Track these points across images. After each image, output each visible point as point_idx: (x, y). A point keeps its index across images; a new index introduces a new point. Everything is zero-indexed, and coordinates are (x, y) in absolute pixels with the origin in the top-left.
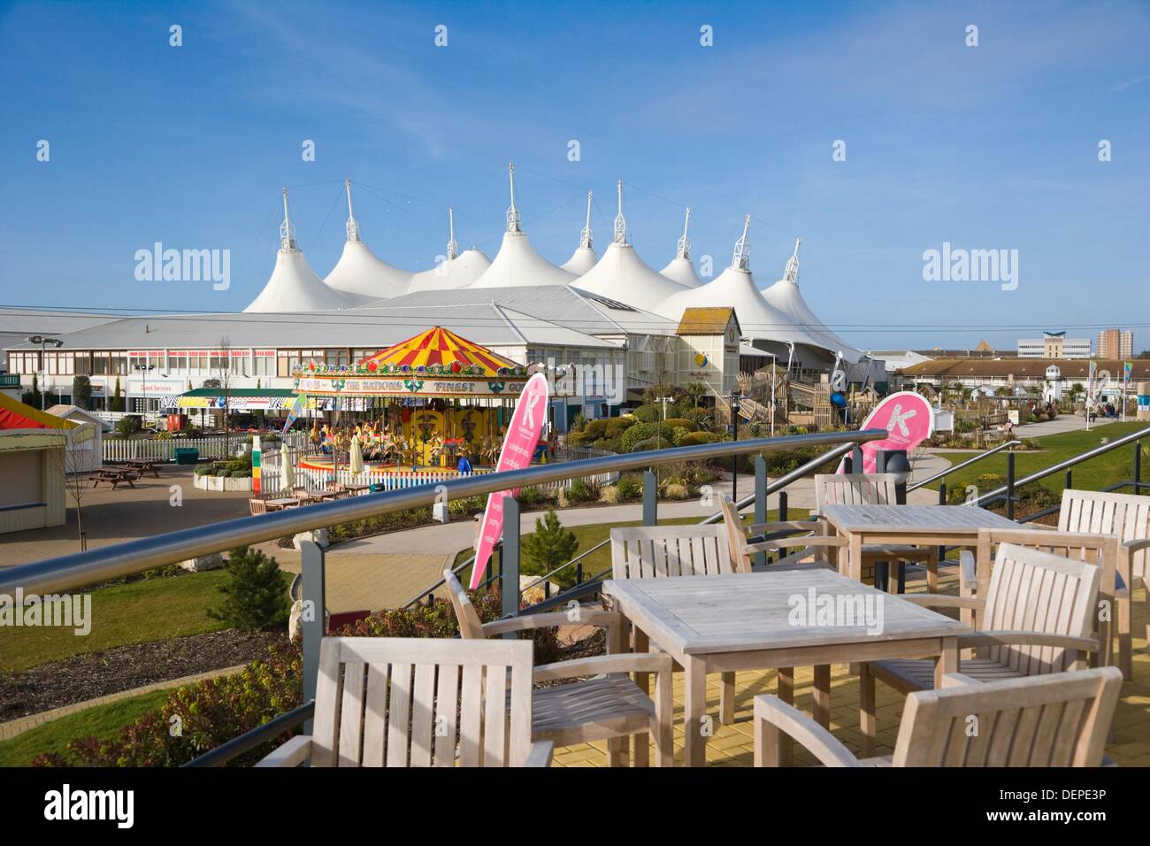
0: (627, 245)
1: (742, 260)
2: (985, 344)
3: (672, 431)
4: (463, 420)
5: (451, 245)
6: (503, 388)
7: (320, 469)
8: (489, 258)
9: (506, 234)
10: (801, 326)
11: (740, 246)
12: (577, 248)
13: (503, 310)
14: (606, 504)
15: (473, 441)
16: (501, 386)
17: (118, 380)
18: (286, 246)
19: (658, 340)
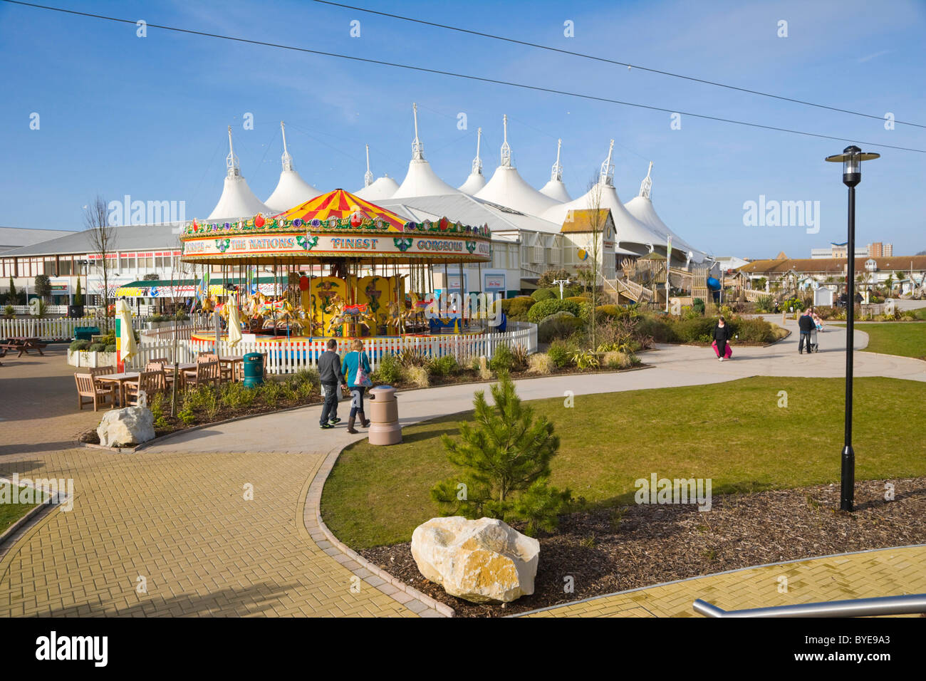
0: (511, 168)
1: (608, 178)
2: (783, 254)
3: (578, 306)
4: (368, 288)
5: (367, 175)
6: (410, 245)
7: (200, 340)
8: (398, 184)
9: (412, 161)
10: (657, 233)
11: (606, 166)
12: (469, 175)
13: (410, 209)
14: (536, 375)
15: (379, 311)
16: (407, 243)
17: (79, 280)
18: (231, 174)
19: (545, 236)
